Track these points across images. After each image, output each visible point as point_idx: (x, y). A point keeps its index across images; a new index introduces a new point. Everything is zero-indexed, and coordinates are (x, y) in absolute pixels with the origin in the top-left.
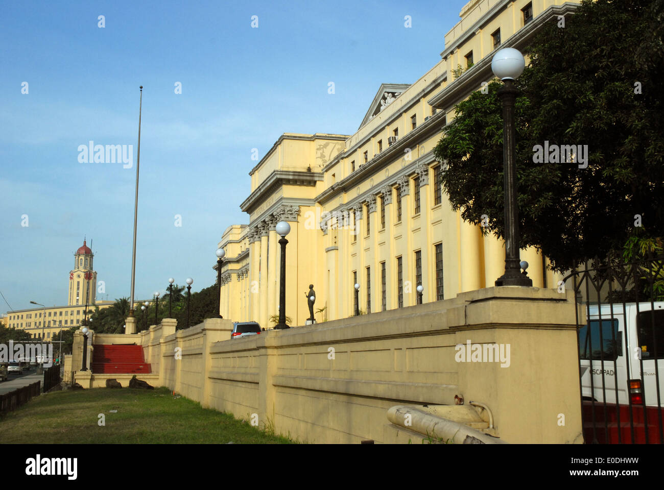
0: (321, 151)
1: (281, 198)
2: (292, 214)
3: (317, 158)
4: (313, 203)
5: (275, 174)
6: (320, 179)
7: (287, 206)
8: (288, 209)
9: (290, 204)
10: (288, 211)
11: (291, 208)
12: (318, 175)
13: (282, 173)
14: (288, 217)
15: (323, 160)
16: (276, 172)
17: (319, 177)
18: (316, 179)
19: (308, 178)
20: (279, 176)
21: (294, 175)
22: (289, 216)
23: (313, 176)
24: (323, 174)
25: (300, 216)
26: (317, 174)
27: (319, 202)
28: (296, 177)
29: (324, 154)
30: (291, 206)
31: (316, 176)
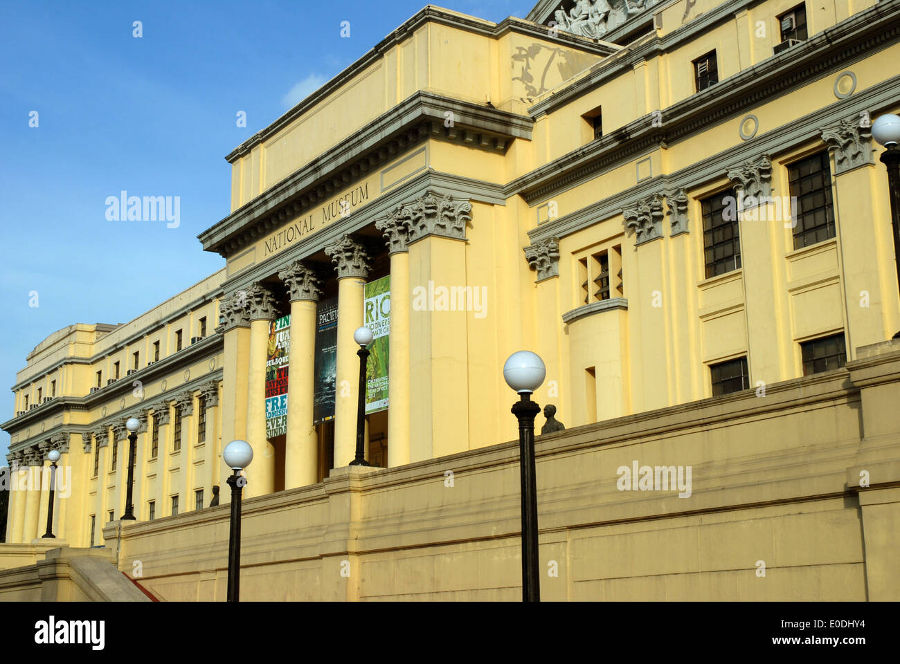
0: (524, 64)
1: (429, 173)
2: (452, 219)
3: (513, 79)
4: (502, 196)
5: (420, 104)
6: (525, 133)
7: (441, 196)
8: (442, 204)
9: (448, 193)
10: (445, 209)
11: (451, 204)
12: (520, 122)
13: (435, 102)
14: (443, 227)
15: (527, 88)
16: (422, 99)
17: (522, 127)
18: (515, 132)
19: (497, 127)
20: (427, 111)
21: (464, 113)
22: (447, 223)
23: (508, 124)
24: (534, 119)
25: (472, 227)
26: (518, 118)
27: (523, 195)
28: (469, 120)
29: (529, 71)
30: (451, 199)
31: (517, 125)
